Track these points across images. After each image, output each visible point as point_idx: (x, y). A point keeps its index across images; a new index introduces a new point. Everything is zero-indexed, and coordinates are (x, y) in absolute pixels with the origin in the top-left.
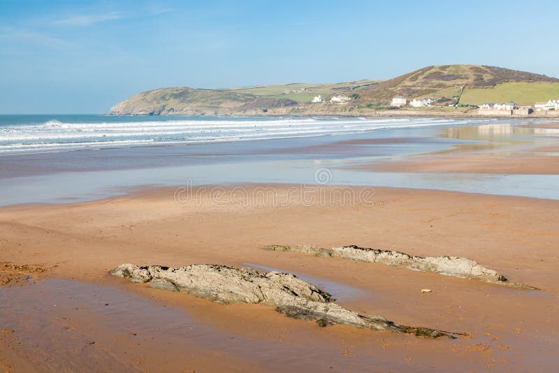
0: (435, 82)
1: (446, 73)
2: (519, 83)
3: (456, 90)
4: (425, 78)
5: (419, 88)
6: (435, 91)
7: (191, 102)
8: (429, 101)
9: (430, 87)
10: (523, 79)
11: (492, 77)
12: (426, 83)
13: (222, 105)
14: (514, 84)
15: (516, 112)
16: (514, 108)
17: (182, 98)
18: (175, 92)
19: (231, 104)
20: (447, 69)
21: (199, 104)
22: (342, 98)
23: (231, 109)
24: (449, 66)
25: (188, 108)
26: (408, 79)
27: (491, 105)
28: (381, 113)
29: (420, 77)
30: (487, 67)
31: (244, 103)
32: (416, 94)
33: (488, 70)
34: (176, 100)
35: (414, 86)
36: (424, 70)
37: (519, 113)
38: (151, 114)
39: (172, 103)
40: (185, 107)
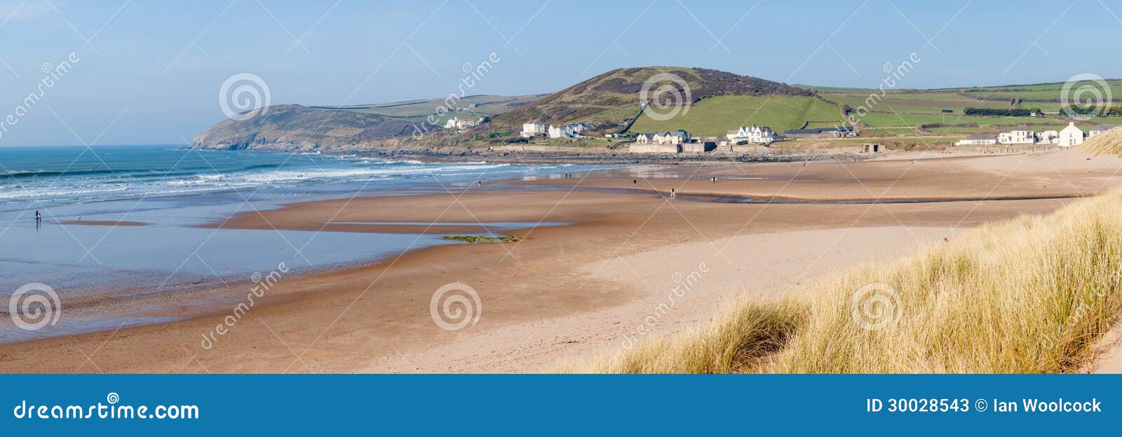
0: (608, 95)
1: (630, 80)
2: (738, 97)
3: (635, 108)
4: (596, 89)
5: (579, 106)
6: (601, 110)
7: (291, 127)
8: (579, 129)
9: (596, 103)
10: (746, 90)
11: (699, 87)
12: (594, 96)
13: (329, 133)
14: (730, 98)
15: (688, 148)
16: (686, 141)
17: (282, 123)
18: (276, 113)
19: (342, 132)
20: (636, 74)
21: (300, 131)
22: (464, 123)
23: (340, 141)
24: (638, 70)
25: (283, 138)
26: (571, 91)
27: (650, 137)
28: (497, 148)
29: (589, 88)
30: (701, 71)
31: (362, 130)
32: (571, 117)
33: (698, 76)
34: (275, 125)
35: (574, 102)
36: (599, 78)
37: (690, 150)
38: (234, 148)
39: (267, 131)
40: (281, 136)
